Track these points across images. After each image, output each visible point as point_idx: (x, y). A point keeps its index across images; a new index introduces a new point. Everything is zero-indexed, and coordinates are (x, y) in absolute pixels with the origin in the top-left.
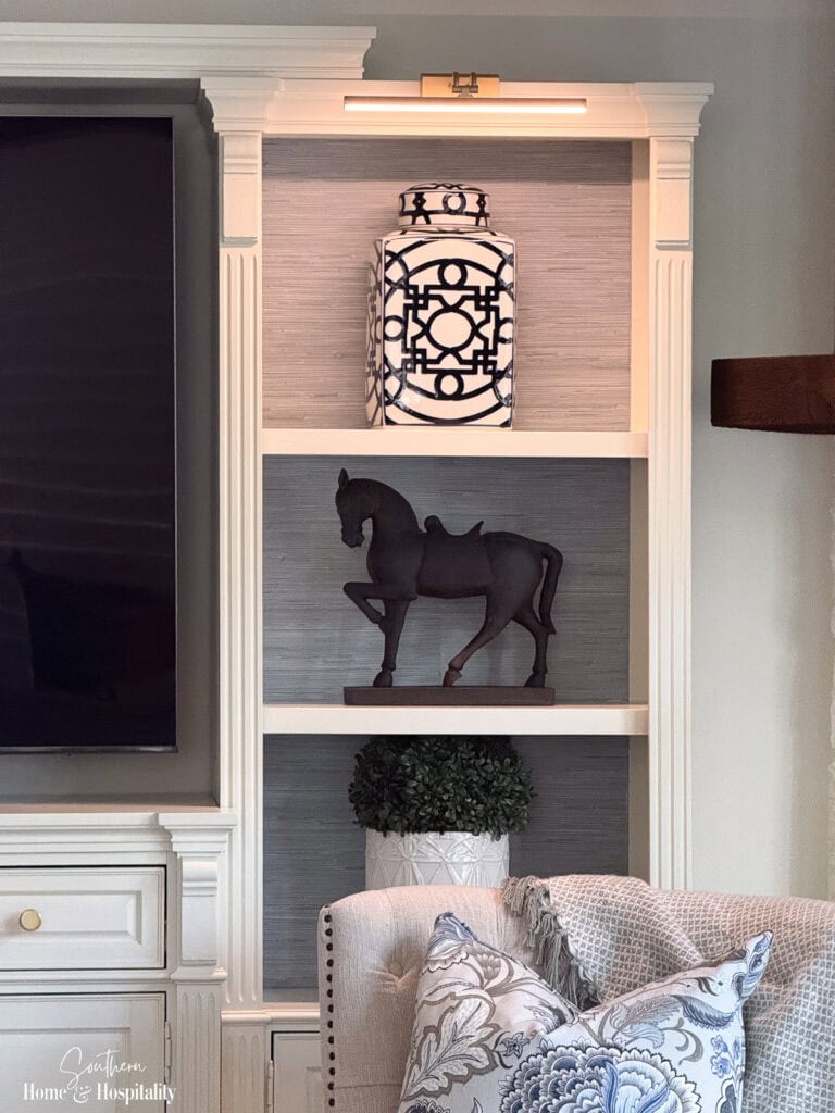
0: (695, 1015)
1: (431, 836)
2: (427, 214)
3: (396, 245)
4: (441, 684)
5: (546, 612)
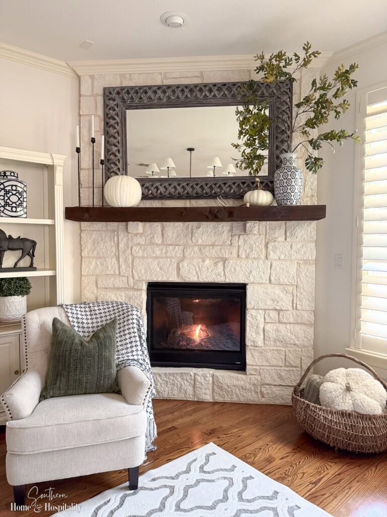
2: (6, 176)
3: (3, 182)
4: (13, 268)
5: (33, 253)
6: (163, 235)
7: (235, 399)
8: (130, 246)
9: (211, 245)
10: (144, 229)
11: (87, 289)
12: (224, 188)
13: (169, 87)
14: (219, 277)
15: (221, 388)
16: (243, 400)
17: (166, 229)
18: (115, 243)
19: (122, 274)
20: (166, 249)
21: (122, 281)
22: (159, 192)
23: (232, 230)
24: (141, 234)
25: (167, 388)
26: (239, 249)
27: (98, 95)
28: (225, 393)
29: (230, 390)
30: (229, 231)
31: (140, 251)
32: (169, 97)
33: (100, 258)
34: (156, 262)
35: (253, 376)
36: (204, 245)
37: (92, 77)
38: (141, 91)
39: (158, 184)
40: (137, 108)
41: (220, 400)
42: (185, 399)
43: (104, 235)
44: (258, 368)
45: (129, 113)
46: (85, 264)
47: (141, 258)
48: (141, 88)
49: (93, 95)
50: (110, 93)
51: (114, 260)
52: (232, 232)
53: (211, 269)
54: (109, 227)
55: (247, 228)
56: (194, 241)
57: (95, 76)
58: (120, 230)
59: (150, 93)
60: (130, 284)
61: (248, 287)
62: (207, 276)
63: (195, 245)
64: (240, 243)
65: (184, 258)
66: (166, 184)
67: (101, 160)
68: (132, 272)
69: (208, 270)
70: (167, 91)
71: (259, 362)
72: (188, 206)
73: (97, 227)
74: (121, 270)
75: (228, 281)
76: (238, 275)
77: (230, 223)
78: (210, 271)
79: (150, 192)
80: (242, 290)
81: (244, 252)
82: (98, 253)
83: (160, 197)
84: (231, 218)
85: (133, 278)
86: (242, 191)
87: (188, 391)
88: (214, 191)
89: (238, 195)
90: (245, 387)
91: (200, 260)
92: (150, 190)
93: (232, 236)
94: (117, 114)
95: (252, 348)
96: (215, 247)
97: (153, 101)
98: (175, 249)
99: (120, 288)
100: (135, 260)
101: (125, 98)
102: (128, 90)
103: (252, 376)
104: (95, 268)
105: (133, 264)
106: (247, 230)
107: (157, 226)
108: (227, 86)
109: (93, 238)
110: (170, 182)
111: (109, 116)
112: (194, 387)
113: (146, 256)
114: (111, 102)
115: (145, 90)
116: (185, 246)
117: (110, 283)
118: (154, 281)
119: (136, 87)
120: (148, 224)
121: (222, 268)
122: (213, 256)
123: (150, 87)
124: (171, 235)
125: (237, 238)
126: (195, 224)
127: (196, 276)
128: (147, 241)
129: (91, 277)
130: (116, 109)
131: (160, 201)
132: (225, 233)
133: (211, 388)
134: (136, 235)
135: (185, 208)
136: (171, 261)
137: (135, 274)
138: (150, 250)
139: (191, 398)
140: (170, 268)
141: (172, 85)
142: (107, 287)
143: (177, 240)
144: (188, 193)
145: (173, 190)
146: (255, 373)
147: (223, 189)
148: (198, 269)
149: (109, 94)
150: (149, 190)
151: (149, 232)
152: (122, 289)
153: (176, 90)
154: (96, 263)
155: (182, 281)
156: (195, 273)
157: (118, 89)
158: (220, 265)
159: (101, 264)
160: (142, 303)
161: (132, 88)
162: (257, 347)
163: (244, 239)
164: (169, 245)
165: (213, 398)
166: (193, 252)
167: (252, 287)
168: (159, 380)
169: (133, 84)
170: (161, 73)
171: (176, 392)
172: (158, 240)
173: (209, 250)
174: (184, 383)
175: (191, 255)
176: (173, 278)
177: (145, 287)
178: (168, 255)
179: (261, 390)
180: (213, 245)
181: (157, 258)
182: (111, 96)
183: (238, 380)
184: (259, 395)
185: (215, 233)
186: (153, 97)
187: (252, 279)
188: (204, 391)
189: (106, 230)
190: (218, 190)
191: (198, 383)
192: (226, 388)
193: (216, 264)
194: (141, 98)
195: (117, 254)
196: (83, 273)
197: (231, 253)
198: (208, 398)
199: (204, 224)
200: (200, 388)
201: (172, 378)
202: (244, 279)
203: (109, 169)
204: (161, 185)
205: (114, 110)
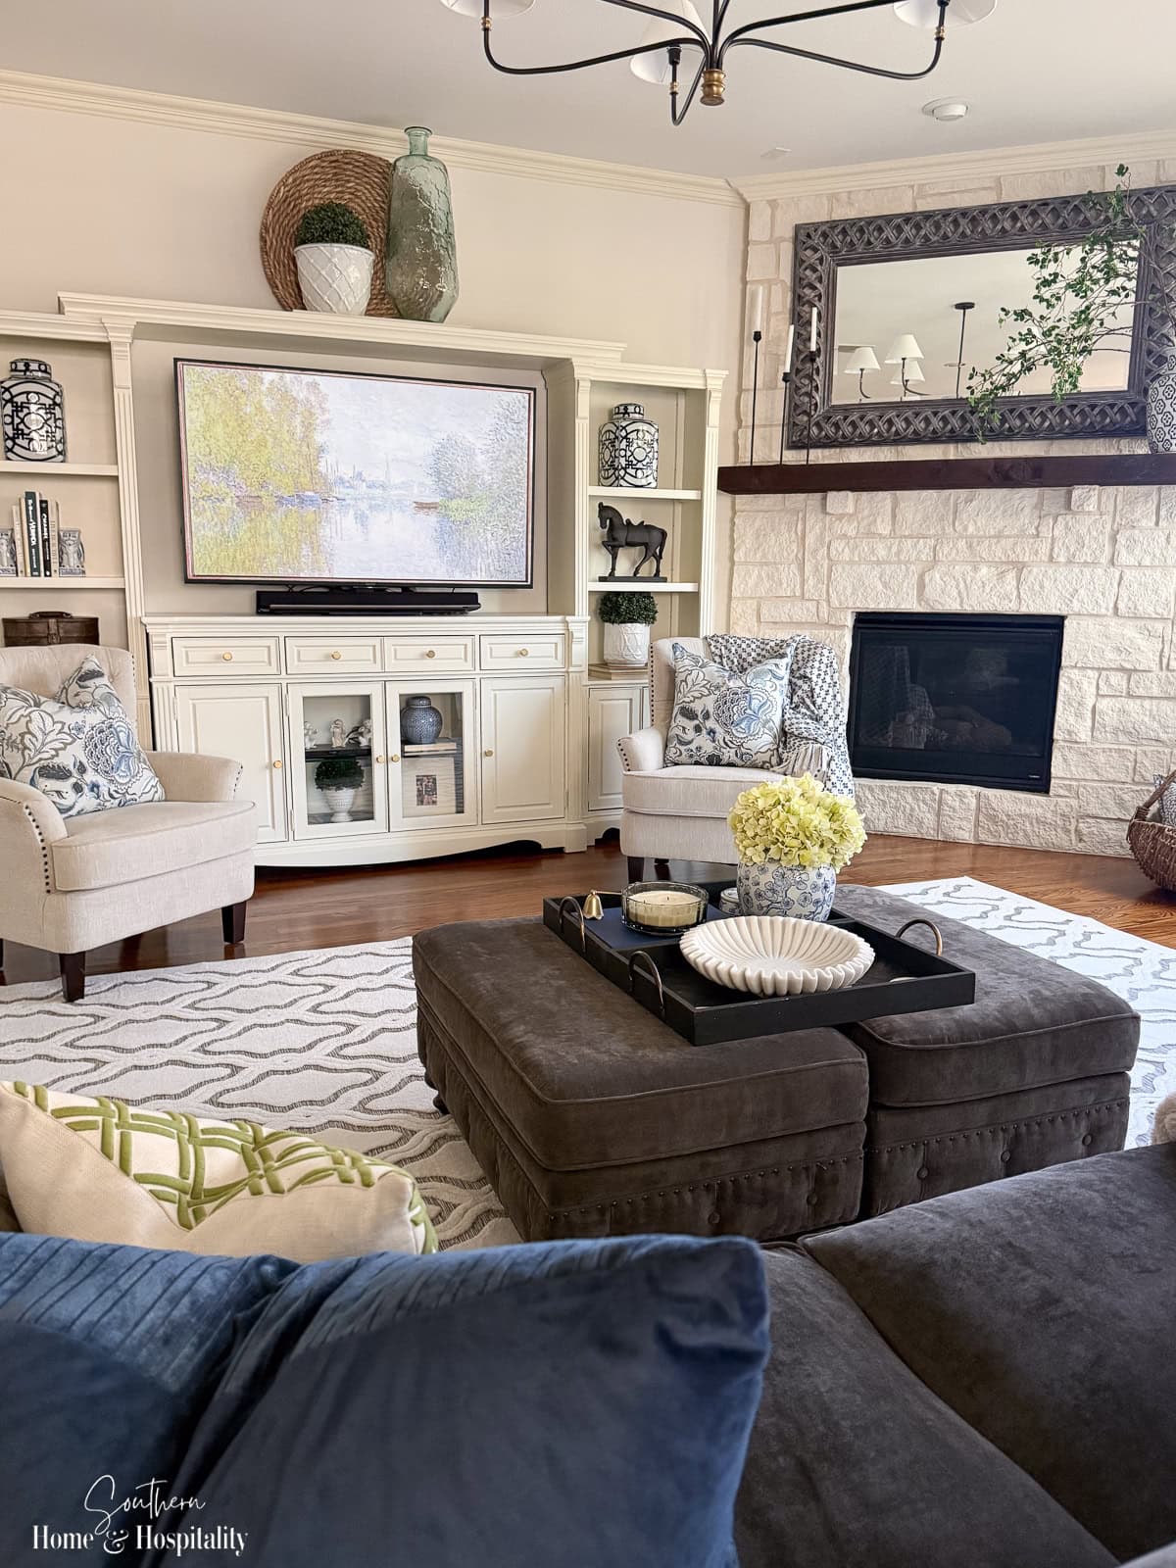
0: (775, 676)
1: (629, 625)
2: (628, 414)
3: (624, 424)
4: (632, 575)
5: (661, 552)
6: (894, 516)
7: (1021, 841)
8: (827, 540)
9: (995, 537)
10: (856, 507)
11: (741, 623)
12: (1031, 419)
13: (928, 216)
14: (1006, 602)
15: (993, 819)
16: (1036, 843)
17: (902, 505)
18: (797, 534)
19: (806, 596)
20: (899, 544)
21: (808, 610)
22: (894, 429)
23: (1042, 505)
24: (851, 515)
25: (883, 814)
26: (1052, 544)
27: (783, 239)
28: (1000, 828)
29: (1012, 822)
30: (1035, 507)
31: (847, 550)
32: (926, 238)
33: (766, 564)
34: (876, 572)
35: (1064, 799)
36: (981, 537)
37: (773, 204)
38: (871, 228)
39: (892, 414)
40: (860, 261)
41: (991, 841)
42: (920, 836)
43: (777, 520)
44: (1074, 783)
45: (844, 273)
46: (739, 576)
47: (847, 563)
48: (870, 221)
49: (774, 241)
50: (809, 236)
51: (794, 567)
52: (1041, 509)
53: (991, 585)
54: (787, 504)
55: (1073, 499)
56: (959, 528)
57: (779, 201)
58: (809, 508)
59: (889, 233)
60: (821, 615)
61: (1066, 622)
62: (980, 600)
63: (961, 537)
64: (1056, 532)
65: (935, 561)
66: (909, 414)
67: (785, 374)
68: (828, 591)
69: (984, 587)
70: (923, 226)
71: (1076, 772)
72: (952, 458)
73: (766, 503)
74: (806, 587)
75: (1024, 610)
76: (1047, 598)
77: (1037, 490)
78: (988, 589)
79: (876, 430)
80: (1055, 631)
81: (1064, 549)
82: (764, 556)
83: (894, 441)
84: (1037, 480)
85: (829, 602)
86: (1067, 422)
87: (925, 821)
88: (1007, 425)
89: (1060, 432)
90: (1043, 819)
91: (969, 568)
92: (875, 427)
93: (1040, 517)
94: (820, 280)
95: (1062, 743)
96: (1003, 542)
97: (893, 247)
98: (918, 546)
99: (802, 623)
100: (833, 568)
101: (839, 244)
102: (843, 227)
103: (1059, 799)
104: (757, 585)
105: (829, 577)
106: (1073, 503)
107: (884, 498)
108: (1051, 206)
109: (757, 525)
110: (918, 410)
111: (805, 282)
112: (938, 815)
113: (857, 559)
114: (809, 253)
115: (877, 223)
116: (939, 539)
117: (784, 611)
118: (869, 611)
119: (860, 219)
120: (865, 496)
121: (1014, 583)
122: (997, 559)
123: (888, 219)
124: (911, 517)
125: (1051, 521)
126: (963, 493)
127: (958, 600)
128: (862, 530)
129: (749, 601)
130: (819, 268)
131: (893, 449)
132: (1027, 511)
133: (972, 818)
134: (840, 517)
135: (946, 462)
136: (907, 569)
137: (833, 596)
138: (866, 549)
139: (931, 835)
140: (905, 584)
141: (934, 211)
142: (778, 620)
143: (924, 526)
144: (952, 431)
145: (923, 425)
146: (1066, 793)
147: (1026, 421)
148: (962, 585)
149: (805, 237)
150: (873, 427)
151: (866, 512)
152: (806, 626)
153: (941, 221)
154: (760, 575)
155: (928, 611)
156: (955, 594)
157: (824, 228)
158: (1011, 577)
159: (768, 575)
160: (843, 652)
161: (853, 222)
162: (1076, 742)
163: (1067, 523)
164: (905, 537)
165: (974, 836)
166: (955, 551)
167: (1074, 622)
168: (870, 797)
169: (852, 214)
170: (912, 187)
171: (901, 822)
172: (883, 528)
173: (990, 546)
174: (918, 806)
175: (950, 559)
176: (910, 604)
177: (850, 622)
178: (902, 558)
179: (1077, 826)
180: (999, 536)
181: (879, 563)
182: (810, 242)
183: (1029, 805)
184: (1073, 837)
185: (1005, 511)
186: (893, 239)
187: (1076, 606)
188: (957, 823)
189: (782, 510)
190: (1018, 423)
191: (946, 808)
192: (1005, 818)
193: (1001, 575)
194: (869, 243)
195: (800, 556)
196: (734, 594)
197: (1036, 553)
198: (966, 836)
199: (983, 494)
200: (949, 816)
201: (895, 795)
202: (1059, 605)
203: (798, 388)
204: (898, 416)
205: (815, 270)
